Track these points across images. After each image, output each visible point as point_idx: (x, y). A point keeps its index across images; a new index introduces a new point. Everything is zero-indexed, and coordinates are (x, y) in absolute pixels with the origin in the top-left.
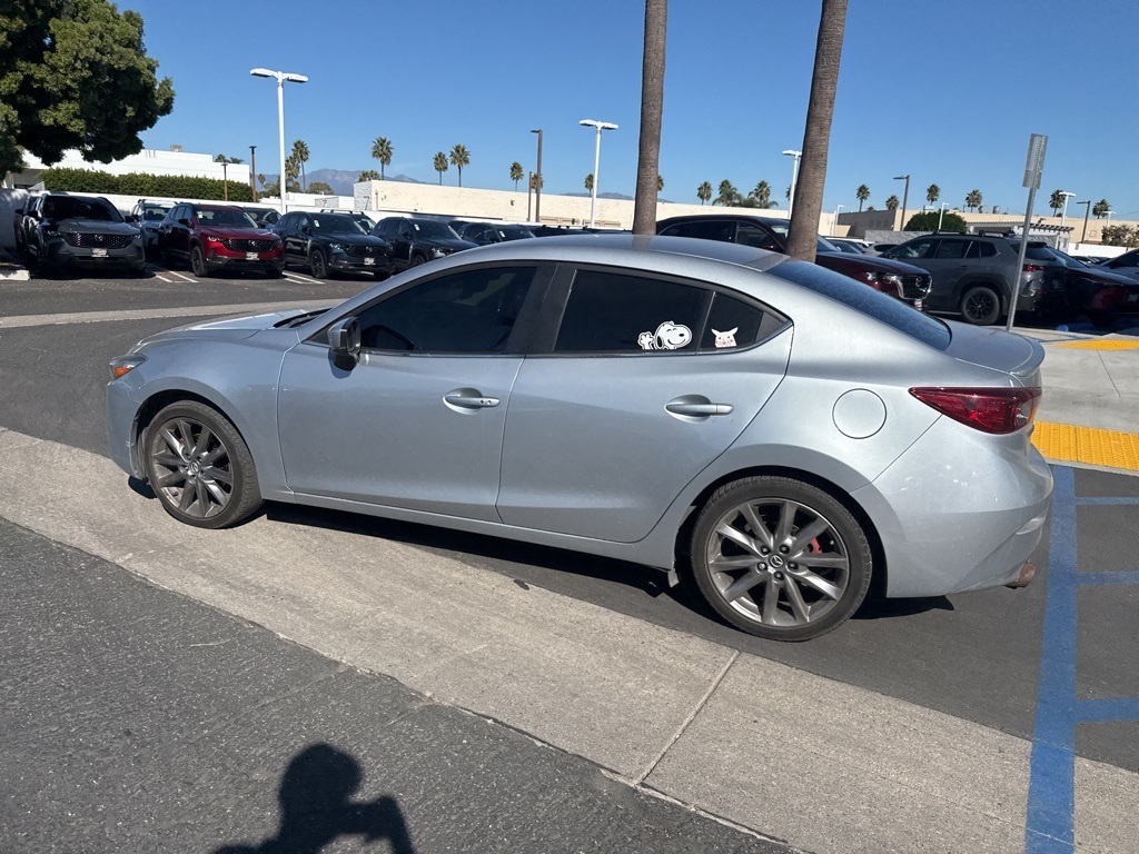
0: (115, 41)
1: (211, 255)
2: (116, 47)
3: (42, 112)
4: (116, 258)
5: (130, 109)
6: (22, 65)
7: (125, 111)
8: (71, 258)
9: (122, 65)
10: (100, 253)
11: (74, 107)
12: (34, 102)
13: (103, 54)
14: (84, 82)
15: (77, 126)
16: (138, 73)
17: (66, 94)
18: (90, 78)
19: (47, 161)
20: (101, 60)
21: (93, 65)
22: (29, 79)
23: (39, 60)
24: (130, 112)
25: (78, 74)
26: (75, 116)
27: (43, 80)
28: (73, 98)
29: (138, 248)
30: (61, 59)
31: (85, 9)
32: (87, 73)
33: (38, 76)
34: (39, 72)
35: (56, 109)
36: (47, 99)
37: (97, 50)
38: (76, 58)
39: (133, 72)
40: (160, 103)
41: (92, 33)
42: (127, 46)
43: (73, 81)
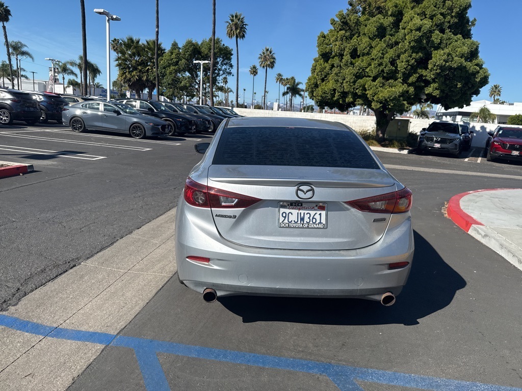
0: (457, 56)
1: (494, 151)
2: (456, 58)
3: (426, 89)
4: (444, 148)
5: (459, 84)
6: (420, 71)
7: (457, 84)
8: (426, 147)
9: (455, 66)
10: (437, 145)
11: (436, 85)
12: (423, 85)
13: (446, 62)
14: (438, 74)
15: (436, 93)
16: (465, 67)
17: (434, 81)
18: (440, 73)
19: (446, 109)
20: (445, 65)
21: (442, 68)
22: (422, 76)
23: (426, 68)
24: (459, 85)
25: (434, 72)
26: (436, 89)
27: (426, 76)
28: (437, 82)
29: (456, 145)
30: (430, 66)
31: (450, 44)
32: (438, 71)
33: (424, 74)
34: (424, 72)
35: (430, 87)
36: (427, 83)
37: (444, 61)
38: (435, 66)
39: (461, 68)
40: (478, 80)
41: (445, 54)
42: (461, 57)
43: (433, 75)
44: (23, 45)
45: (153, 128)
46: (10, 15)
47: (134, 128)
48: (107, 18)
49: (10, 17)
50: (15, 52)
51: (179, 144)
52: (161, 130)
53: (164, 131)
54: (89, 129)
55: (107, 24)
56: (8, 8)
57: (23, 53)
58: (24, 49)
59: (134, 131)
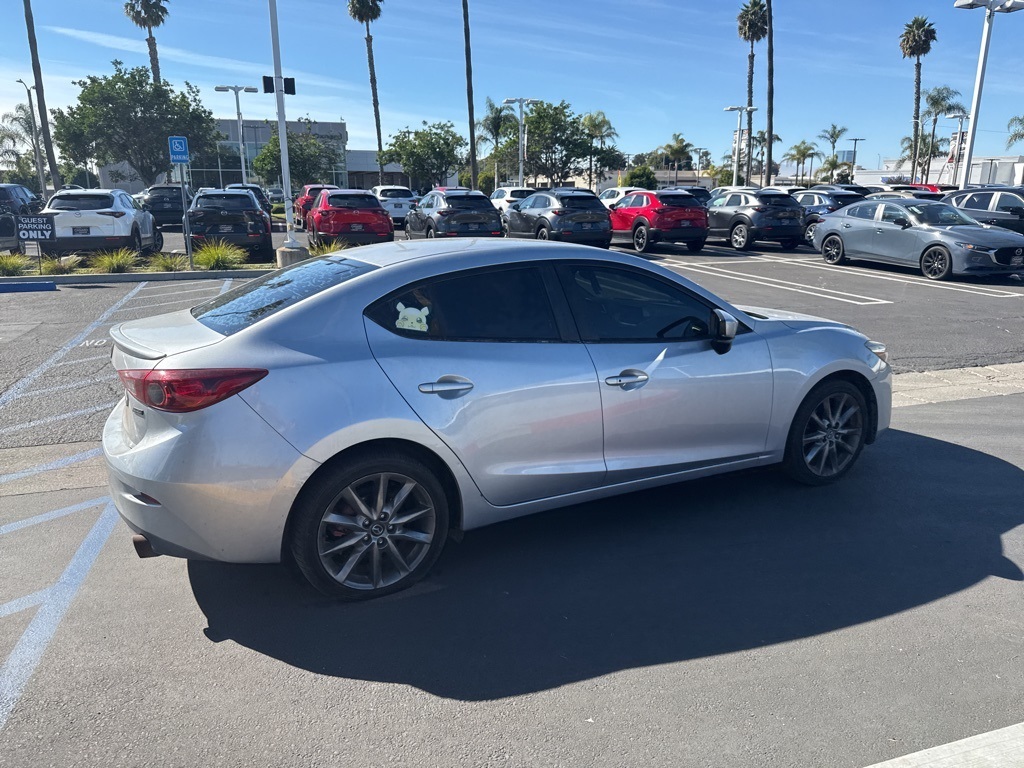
44: (951, 93)
45: (970, 257)
46: (934, 38)
47: (930, 256)
48: (988, 11)
49: (933, 44)
50: (933, 110)
51: (1018, 295)
52: (995, 261)
53: (1008, 262)
54: (852, 258)
55: (986, 25)
56: (932, 27)
57: (950, 109)
58: (952, 101)
59: (932, 262)
